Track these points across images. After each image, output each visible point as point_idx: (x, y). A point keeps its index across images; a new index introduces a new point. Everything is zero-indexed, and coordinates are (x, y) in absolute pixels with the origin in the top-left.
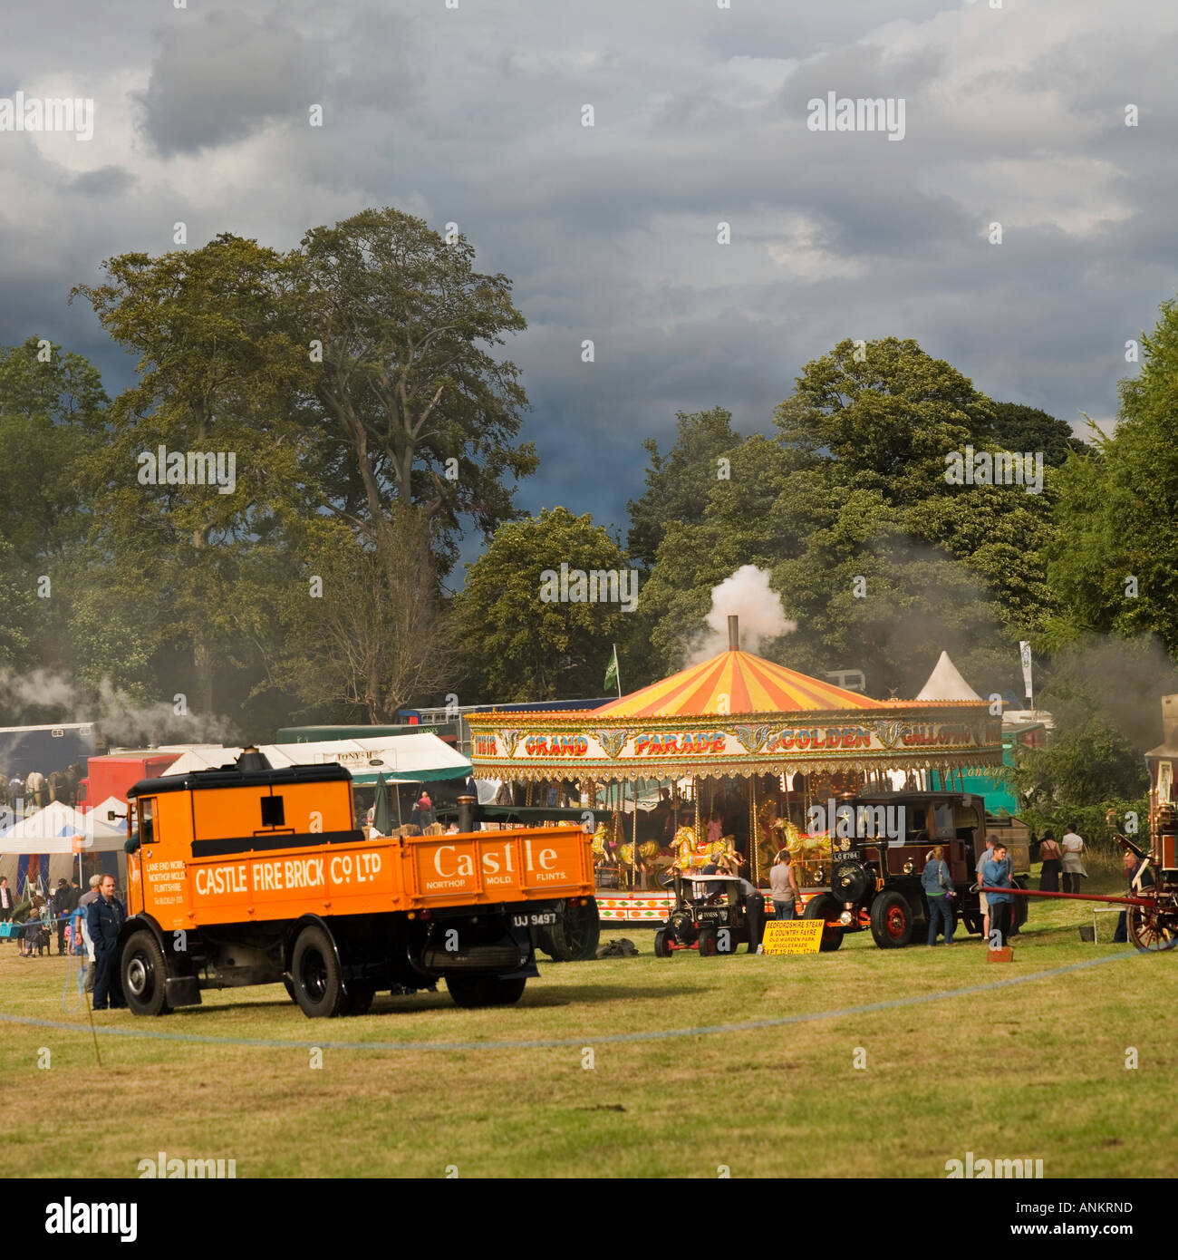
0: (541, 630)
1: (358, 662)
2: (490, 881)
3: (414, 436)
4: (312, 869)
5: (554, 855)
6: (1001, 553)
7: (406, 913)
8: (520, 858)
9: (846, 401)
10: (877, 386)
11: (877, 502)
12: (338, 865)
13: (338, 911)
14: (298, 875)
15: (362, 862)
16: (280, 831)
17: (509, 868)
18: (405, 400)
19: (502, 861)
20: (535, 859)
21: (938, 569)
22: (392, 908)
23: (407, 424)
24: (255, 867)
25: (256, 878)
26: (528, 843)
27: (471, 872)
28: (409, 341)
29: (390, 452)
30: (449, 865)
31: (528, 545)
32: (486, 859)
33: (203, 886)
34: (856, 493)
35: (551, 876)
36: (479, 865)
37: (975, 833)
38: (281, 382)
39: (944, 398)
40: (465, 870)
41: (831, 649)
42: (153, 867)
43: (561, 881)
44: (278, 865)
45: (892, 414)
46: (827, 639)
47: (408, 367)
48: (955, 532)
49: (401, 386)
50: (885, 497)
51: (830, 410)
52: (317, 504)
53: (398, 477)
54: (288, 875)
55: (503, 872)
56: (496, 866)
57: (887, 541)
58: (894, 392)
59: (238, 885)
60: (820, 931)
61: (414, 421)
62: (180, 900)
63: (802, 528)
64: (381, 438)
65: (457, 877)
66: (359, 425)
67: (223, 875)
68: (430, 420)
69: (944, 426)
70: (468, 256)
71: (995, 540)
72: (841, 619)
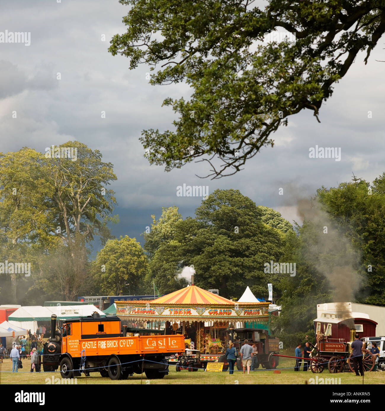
0: (119, 273)
1: (63, 281)
2: (160, 347)
3: (81, 212)
4: (115, 343)
5: (175, 342)
6: (263, 256)
7: (139, 354)
8: (167, 342)
9: (217, 208)
10: (227, 204)
11: (226, 239)
12: (122, 342)
13: (121, 353)
14: (111, 344)
15: (128, 342)
16: (102, 333)
17: (164, 345)
18: (79, 200)
19: (163, 343)
20: (171, 342)
21: (244, 260)
22: (136, 353)
23: (79, 208)
24: (99, 342)
25: (99, 345)
26: (169, 338)
27: (155, 345)
28: (81, 182)
29: (73, 216)
30: (150, 343)
31: (116, 247)
32: (159, 342)
33: (84, 346)
34: (220, 236)
35: (174, 347)
36: (157, 343)
37: (265, 340)
38: (42, 194)
39: (247, 208)
40: (154, 344)
41: (210, 283)
42: (70, 341)
43: (177, 348)
44: (105, 342)
45: (231, 212)
46: (210, 280)
47: (80, 190)
48: (250, 249)
49: (78, 196)
50: (228, 238)
51: (212, 210)
52: (50, 231)
53: (76, 224)
54: (108, 344)
55: (163, 345)
56: (161, 344)
57: (229, 251)
58: (232, 206)
59: (94, 346)
60: (222, 366)
61: (81, 207)
62: (77, 350)
63: (203, 246)
64: (71, 212)
65: (152, 346)
66: (64, 208)
67: (90, 344)
68: (86, 207)
69: (247, 217)
70: (100, 157)
71: (262, 252)
72: (214, 274)
